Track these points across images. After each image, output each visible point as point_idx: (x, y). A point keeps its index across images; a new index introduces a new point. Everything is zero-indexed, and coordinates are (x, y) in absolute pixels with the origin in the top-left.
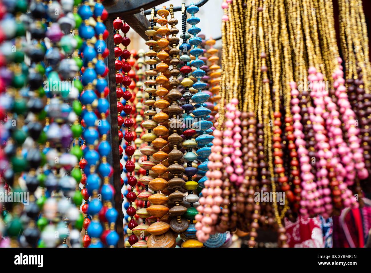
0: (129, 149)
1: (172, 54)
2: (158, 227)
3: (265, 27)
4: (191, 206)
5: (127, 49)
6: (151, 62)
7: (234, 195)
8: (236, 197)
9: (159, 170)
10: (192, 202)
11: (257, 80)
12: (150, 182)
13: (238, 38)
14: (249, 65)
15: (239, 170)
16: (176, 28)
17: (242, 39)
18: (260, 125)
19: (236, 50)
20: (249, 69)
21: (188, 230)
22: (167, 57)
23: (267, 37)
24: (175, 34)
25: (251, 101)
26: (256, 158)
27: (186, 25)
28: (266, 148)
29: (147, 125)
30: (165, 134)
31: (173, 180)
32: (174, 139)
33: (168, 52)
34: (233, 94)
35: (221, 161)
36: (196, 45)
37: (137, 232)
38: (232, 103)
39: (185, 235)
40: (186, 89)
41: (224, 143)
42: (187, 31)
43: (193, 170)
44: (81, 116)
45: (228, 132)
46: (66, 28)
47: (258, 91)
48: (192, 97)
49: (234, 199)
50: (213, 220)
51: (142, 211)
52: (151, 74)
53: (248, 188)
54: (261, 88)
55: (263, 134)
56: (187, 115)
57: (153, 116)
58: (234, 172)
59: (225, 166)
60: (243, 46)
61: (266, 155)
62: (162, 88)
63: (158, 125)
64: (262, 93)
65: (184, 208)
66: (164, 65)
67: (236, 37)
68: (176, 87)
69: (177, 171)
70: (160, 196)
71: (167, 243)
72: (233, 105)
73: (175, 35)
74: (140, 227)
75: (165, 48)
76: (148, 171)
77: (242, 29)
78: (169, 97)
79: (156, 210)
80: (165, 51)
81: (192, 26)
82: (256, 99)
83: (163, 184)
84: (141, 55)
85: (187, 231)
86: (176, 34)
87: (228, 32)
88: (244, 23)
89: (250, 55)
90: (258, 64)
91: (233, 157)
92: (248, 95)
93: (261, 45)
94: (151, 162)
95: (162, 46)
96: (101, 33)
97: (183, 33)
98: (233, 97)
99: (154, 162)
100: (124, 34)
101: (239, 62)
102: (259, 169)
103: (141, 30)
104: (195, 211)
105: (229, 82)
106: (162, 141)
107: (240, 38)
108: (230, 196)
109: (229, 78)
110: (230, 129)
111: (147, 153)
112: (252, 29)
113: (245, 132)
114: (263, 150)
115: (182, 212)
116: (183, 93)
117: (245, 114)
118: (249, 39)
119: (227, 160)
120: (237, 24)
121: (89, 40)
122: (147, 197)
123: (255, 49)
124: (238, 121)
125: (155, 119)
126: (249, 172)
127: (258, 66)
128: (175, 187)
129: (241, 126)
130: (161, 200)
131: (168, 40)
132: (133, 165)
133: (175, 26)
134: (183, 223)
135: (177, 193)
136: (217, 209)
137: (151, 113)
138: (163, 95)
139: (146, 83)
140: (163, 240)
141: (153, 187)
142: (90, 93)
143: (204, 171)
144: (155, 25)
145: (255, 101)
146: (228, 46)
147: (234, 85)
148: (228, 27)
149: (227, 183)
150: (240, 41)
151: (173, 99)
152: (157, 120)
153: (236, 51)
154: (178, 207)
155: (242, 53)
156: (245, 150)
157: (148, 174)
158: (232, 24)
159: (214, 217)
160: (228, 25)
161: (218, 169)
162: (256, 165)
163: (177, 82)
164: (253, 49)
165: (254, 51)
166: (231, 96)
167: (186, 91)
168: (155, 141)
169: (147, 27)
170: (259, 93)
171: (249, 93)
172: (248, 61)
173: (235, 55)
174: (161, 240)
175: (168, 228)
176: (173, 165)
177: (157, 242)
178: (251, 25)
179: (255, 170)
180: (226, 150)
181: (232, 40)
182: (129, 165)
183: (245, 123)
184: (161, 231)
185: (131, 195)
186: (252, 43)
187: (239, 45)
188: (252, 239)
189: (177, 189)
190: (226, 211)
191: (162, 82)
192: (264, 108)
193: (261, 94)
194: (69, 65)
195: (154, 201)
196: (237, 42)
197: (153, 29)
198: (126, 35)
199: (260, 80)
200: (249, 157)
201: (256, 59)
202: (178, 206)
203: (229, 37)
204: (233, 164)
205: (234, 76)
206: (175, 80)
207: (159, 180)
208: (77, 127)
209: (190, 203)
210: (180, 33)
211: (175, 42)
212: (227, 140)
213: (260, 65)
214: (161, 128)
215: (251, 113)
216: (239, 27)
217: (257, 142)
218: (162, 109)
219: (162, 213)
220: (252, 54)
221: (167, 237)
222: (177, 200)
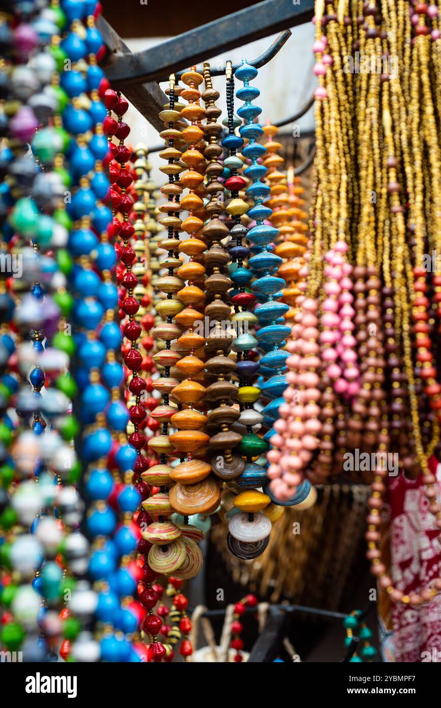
0: (131, 327)
1: (211, 155)
2: (189, 469)
3: (395, 111)
4: (248, 432)
5: (124, 145)
6: (170, 169)
7: (341, 417)
8: (345, 420)
9: (189, 367)
10: (248, 424)
11: (380, 208)
12: (175, 389)
13: (344, 130)
14: (366, 181)
15: (352, 372)
16: (216, 107)
17: (351, 132)
18: (387, 290)
19: (341, 151)
20: (367, 187)
21: (244, 474)
22: (201, 161)
23: (397, 129)
24: (213, 117)
25: (370, 246)
26: (381, 351)
27: (233, 100)
28: (398, 332)
29: (165, 285)
30: (200, 302)
31: (215, 386)
32: (217, 311)
33: (201, 150)
34: (337, 234)
35: (319, 355)
36: (254, 138)
37: (150, 480)
38: (336, 251)
39: (239, 484)
40: (237, 219)
41: (321, 322)
42: (235, 112)
43: (251, 366)
44: (71, 277)
45: (330, 303)
46: (44, 116)
47: (383, 228)
48: (249, 234)
49: (341, 424)
50: (304, 462)
51: (159, 441)
52: (172, 191)
53: (368, 404)
54: (387, 222)
55: (394, 307)
56: (238, 267)
57: (176, 268)
58: (342, 376)
59: (324, 364)
60: (352, 145)
61: (398, 344)
62: (191, 217)
63: (184, 285)
64: (390, 231)
65: (238, 436)
66: (196, 175)
67: (342, 128)
68: (217, 215)
69: (223, 369)
70: (191, 414)
71: (206, 499)
72: (339, 254)
73: (214, 119)
74: (156, 470)
75: (195, 144)
76: (168, 368)
77: (350, 113)
78: (205, 234)
79: (187, 441)
80: (196, 149)
81: (246, 104)
82: (379, 242)
83: (198, 392)
84: (140, 153)
85: (242, 476)
86: (217, 117)
87: (326, 119)
88: (355, 103)
89: (367, 161)
90: (382, 178)
91: (340, 349)
92: (366, 235)
93: (387, 143)
94: (174, 352)
95: (191, 141)
96: (99, 122)
97: (229, 117)
98: (337, 240)
99: (178, 352)
100: (119, 117)
101: (347, 174)
102: (388, 370)
103: (151, 111)
104: (255, 440)
105: (330, 211)
106: (195, 315)
107: (348, 130)
108: (335, 418)
109: (330, 204)
110: (333, 297)
111: (166, 336)
112: (371, 113)
113: (361, 302)
114: (393, 336)
115: (234, 442)
116: (230, 226)
117: (360, 270)
118: (364, 132)
119: (330, 354)
120: (342, 103)
121: (81, 137)
122: (170, 416)
123: (377, 151)
124: (347, 283)
125: (181, 274)
126: (369, 376)
127: (382, 183)
128: (220, 397)
129: (353, 292)
130: (196, 421)
131: (202, 129)
132: (139, 358)
133: (213, 102)
134: (235, 463)
135: (223, 409)
136: (311, 442)
137: (172, 264)
138: (195, 231)
139: (163, 207)
140: (198, 494)
141: (180, 398)
142: (86, 236)
143: (270, 367)
144: (177, 100)
145: (376, 246)
146: (327, 145)
147: (339, 216)
148: (326, 110)
149: (328, 395)
150: (347, 134)
151: (212, 238)
152: (183, 276)
153: (342, 154)
154: (226, 433)
155: (351, 157)
156: (362, 335)
157: (169, 373)
158: (334, 104)
159: (306, 456)
160: (326, 105)
161: (313, 369)
162: (381, 362)
163: (219, 206)
164: (373, 150)
165: (374, 154)
166: (334, 237)
167: (236, 224)
168: (181, 314)
169: (160, 105)
170: (383, 232)
171: (366, 231)
172: (363, 173)
173: (340, 162)
174: (196, 493)
175: (209, 472)
176: (215, 357)
177: (189, 497)
178: (369, 106)
179: (380, 371)
180: (328, 336)
181: (333, 134)
182: (132, 356)
183: (360, 286)
184: (196, 478)
185: (135, 411)
186: (371, 139)
187: (346, 142)
188: (376, 495)
189: (223, 401)
190: (327, 445)
191: (192, 207)
192: (394, 259)
193: (387, 234)
194: (50, 185)
195: (183, 423)
196: (343, 137)
197: (172, 107)
198: (122, 118)
199: (386, 208)
200: (369, 349)
201: (378, 169)
202: (227, 431)
203: (329, 128)
204: (339, 360)
205: (338, 200)
206: (215, 203)
207: (189, 386)
208: (64, 298)
209: (247, 425)
210: (224, 116)
211: (214, 132)
212: (329, 318)
213: (385, 180)
214: (191, 290)
215: (372, 268)
216: (345, 110)
217: (382, 322)
218: (193, 257)
219: (197, 446)
220: (371, 159)
221: (207, 488)
222: (225, 421)
